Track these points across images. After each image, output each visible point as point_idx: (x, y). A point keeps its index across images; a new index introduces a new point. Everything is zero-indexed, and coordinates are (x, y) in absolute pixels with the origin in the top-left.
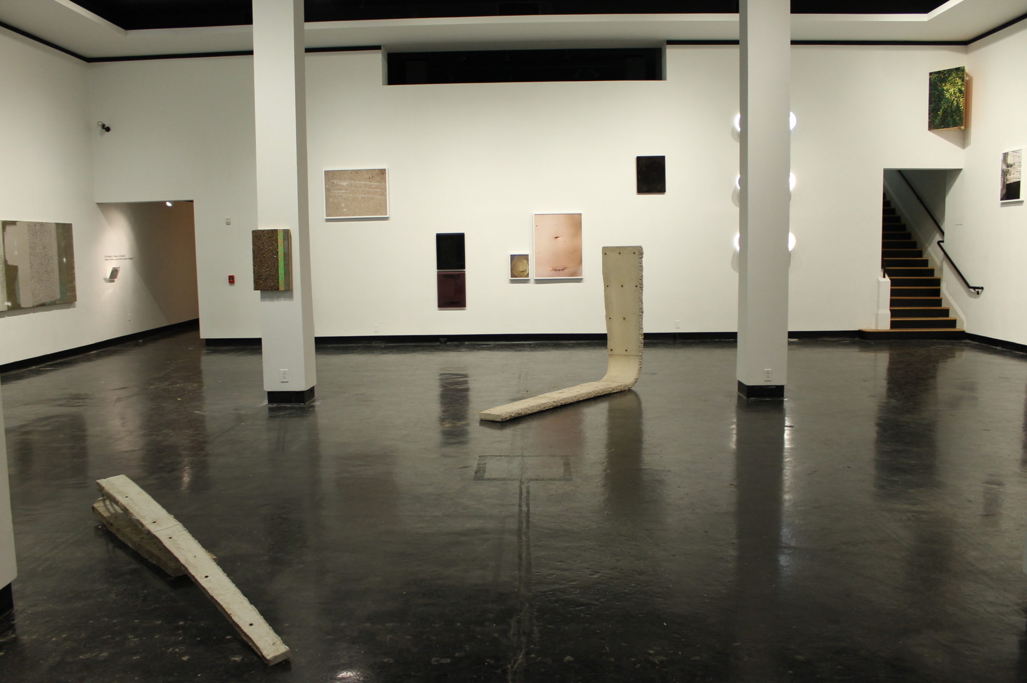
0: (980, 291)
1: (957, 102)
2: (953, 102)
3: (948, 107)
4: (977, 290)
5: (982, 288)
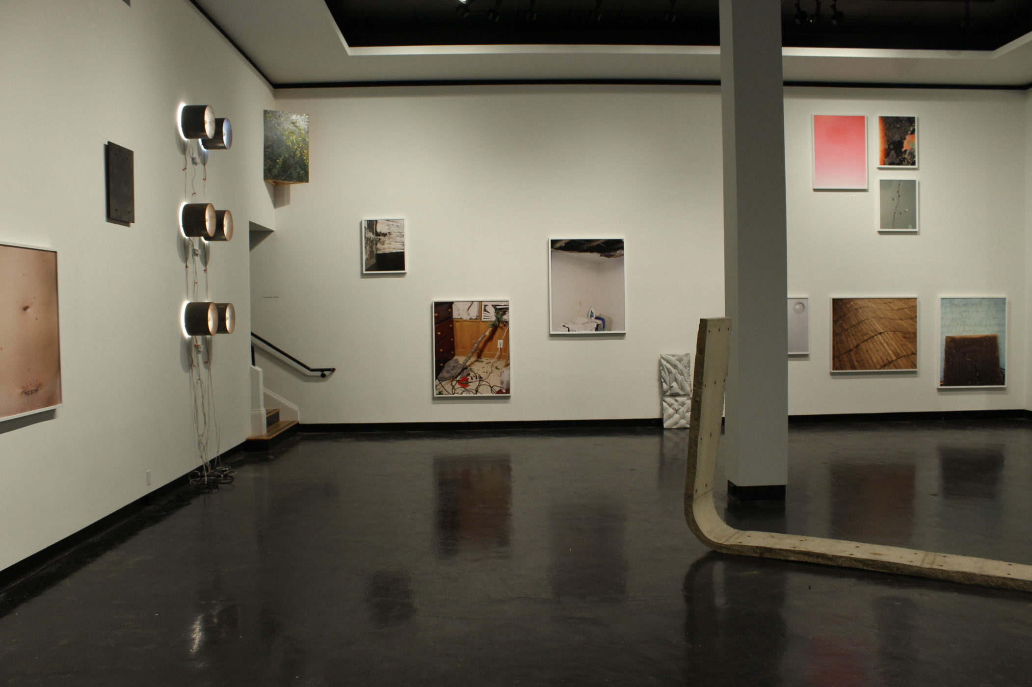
0: (326, 373)
1: (301, 154)
2: (295, 152)
3: (290, 156)
4: (324, 373)
5: (333, 370)
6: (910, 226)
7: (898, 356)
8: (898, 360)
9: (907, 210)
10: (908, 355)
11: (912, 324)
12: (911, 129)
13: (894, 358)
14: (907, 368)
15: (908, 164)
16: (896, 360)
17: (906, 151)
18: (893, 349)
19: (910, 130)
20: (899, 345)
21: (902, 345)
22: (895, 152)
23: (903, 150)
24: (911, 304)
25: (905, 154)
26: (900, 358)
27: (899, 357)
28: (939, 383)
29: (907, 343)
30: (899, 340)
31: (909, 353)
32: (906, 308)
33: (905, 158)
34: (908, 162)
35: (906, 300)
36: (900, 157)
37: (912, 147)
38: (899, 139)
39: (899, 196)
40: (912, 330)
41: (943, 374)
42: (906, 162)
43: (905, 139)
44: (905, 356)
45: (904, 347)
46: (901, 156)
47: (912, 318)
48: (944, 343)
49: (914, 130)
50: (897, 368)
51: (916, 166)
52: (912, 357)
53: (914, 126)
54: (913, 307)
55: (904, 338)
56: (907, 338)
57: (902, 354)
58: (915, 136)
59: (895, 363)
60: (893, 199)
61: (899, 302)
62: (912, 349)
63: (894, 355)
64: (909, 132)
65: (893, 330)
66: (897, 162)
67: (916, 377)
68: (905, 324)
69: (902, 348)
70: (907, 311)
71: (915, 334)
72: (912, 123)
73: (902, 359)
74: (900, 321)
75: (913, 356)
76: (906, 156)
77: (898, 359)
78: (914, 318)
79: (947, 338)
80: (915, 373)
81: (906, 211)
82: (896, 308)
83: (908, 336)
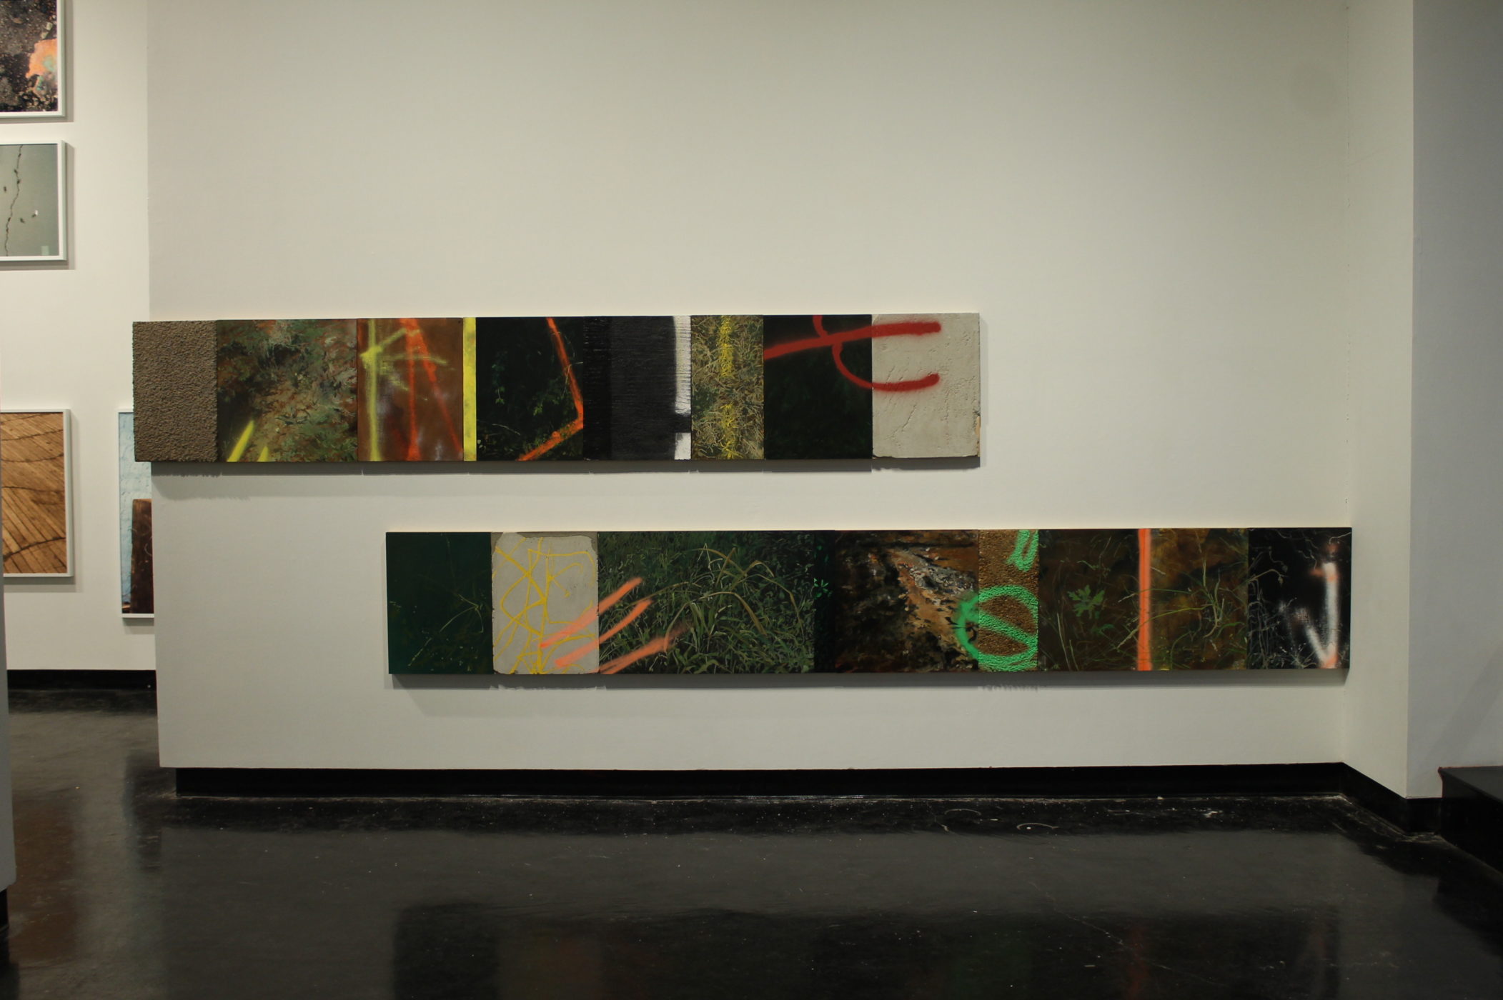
6: (45, 248)
7: (24, 544)
8: (24, 552)
9: (36, 213)
10: (47, 541)
11: (52, 472)
12: (48, 26)
13: (14, 548)
14: (45, 571)
15: (41, 106)
16: (18, 552)
17: (35, 77)
18: (13, 528)
19: (45, 30)
20: (26, 520)
21: (32, 519)
22: (10, 82)
23: (28, 76)
24: (50, 424)
25: (33, 86)
26: (27, 548)
27: (26, 545)
28: (119, 607)
29: (44, 516)
30: (24, 508)
31: (50, 538)
32: (39, 435)
33: (32, 95)
34: (41, 103)
35: (38, 418)
36: (21, 93)
37: (50, 69)
38: (18, 52)
39: (18, 182)
40: (54, 486)
41: (128, 585)
42: (36, 104)
43: (32, 51)
44: (38, 543)
45: (36, 522)
46: (25, 89)
47: (53, 459)
48: (129, 514)
49: (54, 28)
50: (21, 572)
51: (59, 112)
52: (55, 546)
53: (55, 20)
54: (54, 432)
55: (36, 502)
56: (44, 503)
57: (31, 540)
58: (55, 44)
59: (16, 558)
60: (5, 189)
61: (21, 421)
62: (55, 527)
63: (12, 540)
64: (43, 35)
65: (12, 485)
66: (15, 104)
67: (74, 591)
68: (38, 471)
69: (31, 527)
70: (42, 442)
71: (60, 493)
72: (51, 14)
73: (31, 549)
74: (26, 464)
75: (59, 543)
76: (36, 90)
77: (23, 549)
78: (57, 459)
79: (136, 501)
80: (70, 581)
81: (34, 216)
82: (15, 435)
83: (44, 497)
